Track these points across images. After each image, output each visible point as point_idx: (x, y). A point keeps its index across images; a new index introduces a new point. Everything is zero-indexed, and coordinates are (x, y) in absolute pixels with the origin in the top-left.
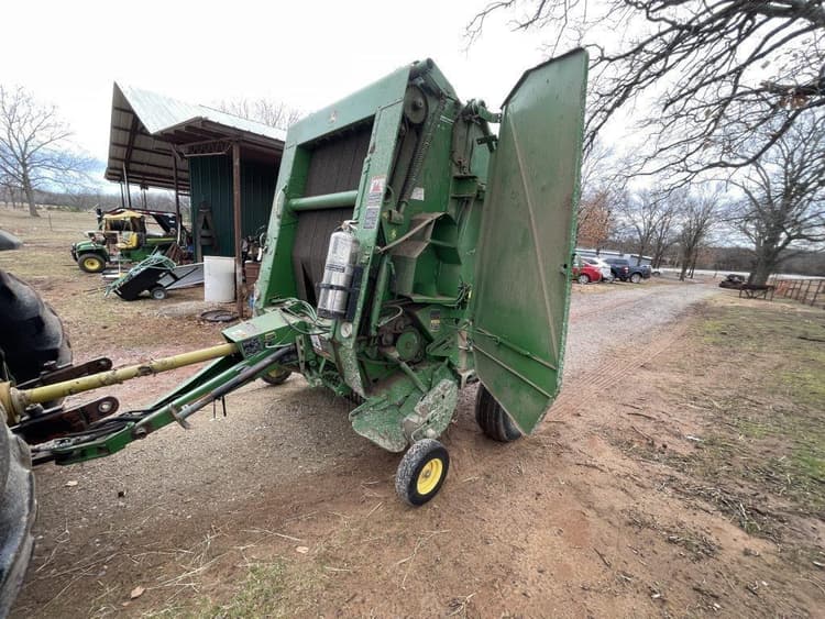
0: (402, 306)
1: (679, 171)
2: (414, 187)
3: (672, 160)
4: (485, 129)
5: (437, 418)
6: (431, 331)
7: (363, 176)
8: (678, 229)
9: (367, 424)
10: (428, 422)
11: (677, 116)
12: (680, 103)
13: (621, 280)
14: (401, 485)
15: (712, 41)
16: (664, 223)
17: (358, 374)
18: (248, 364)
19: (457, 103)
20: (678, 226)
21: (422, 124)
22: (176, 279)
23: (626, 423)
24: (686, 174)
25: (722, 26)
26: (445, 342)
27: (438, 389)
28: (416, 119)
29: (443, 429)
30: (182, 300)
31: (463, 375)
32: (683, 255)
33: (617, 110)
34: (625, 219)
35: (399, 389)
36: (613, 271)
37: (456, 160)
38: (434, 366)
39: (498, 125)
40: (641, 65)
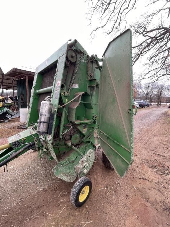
0: (72, 125)
1: (155, 77)
2: (73, 83)
3: (153, 74)
4: (98, 64)
5: (88, 165)
6: (84, 133)
7: (54, 80)
8: (155, 93)
9: (61, 171)
10: (84, 167)
11: (153, 62)
12: (153, 59)
13: (142, 107)
14: (72, 200)
15: (161, 42)
16: (151, 91)
17: (55, 154)
18: (15, 151)
19: (88, 56)
20: (155, 92)
21: (75, 62)
22: (12, 116)
23: (153, 158)
24: (157, 78)
25: (163, 38)
26: (89, 136)
27: (88, 153)
28: (73, 60)
29: (90, 168)
30: (13, 122)
31: (96, 146)
32: (157, 100)
33: (137, 61)
34: (141, 91)
35: (72, 156)
36: (139, 105)
37: (89, 74)
38: (86, 145)
39: (102, 62)
40: (142, 49)
